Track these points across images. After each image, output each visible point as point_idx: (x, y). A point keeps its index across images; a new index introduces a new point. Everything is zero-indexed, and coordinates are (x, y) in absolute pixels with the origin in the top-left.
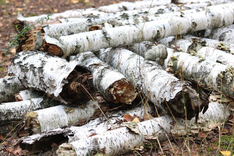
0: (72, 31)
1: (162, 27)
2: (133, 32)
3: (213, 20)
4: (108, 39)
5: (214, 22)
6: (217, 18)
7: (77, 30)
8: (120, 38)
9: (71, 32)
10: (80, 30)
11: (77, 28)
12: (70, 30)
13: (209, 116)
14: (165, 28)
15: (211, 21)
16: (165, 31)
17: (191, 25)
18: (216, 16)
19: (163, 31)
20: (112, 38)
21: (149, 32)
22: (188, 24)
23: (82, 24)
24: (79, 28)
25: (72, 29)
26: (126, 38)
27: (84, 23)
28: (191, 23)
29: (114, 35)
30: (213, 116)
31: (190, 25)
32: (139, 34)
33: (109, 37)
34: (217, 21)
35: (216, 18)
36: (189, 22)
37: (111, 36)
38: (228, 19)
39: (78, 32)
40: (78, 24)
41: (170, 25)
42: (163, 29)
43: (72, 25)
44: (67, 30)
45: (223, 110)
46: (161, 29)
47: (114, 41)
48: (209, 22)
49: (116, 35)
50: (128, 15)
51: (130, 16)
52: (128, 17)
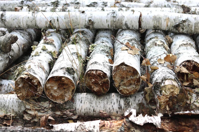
0: (5, 8)
1: (56, 19)
2: (27, 19)
3: (113, 21)
4: (3, 20)
5: (115, 23)
6: (119, 20)
7: (9, 9)
8: (14, 21)
9: (3, 9)
10: (12, 9)
11: (9, 7)
12: (3, 8)
13: (2, 105)
14: (59, 20)
15: (111, 22)
16: (59, 23)
17: (88, 22)
18: (117, 18)
19: (56, 22)
20: (7, 20)
21: (41, 21)
22: (84, 21)
23: (15, 4)
24: (11, 7)
25: (5, 7)
26: (20, 23)
27: (17, 4)
28: (87, 20)
29: (10, 18)
30: (6, 106)
31: (86, 22)
32: (32, 21)
33: (4, 19)
34: (117, 23)
35: (117, 20)
36: (85, 19)
37: (7, 18)
38: (132, 23)
39: (10, 10)
40: (11, 3)
41: (65, 18)
42: (56, 21)
43: (6, 4)
44: (1, 7)
45: (19, 104)
46: (54, 20)
47: (9, 23)
48: (108, 22)
49: (11, 18)
50: (59, 3)
51: (61, 4)
52: (58, 5)
